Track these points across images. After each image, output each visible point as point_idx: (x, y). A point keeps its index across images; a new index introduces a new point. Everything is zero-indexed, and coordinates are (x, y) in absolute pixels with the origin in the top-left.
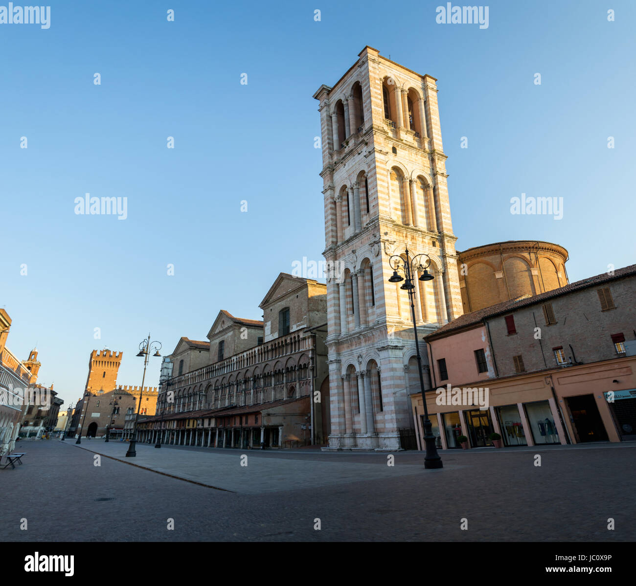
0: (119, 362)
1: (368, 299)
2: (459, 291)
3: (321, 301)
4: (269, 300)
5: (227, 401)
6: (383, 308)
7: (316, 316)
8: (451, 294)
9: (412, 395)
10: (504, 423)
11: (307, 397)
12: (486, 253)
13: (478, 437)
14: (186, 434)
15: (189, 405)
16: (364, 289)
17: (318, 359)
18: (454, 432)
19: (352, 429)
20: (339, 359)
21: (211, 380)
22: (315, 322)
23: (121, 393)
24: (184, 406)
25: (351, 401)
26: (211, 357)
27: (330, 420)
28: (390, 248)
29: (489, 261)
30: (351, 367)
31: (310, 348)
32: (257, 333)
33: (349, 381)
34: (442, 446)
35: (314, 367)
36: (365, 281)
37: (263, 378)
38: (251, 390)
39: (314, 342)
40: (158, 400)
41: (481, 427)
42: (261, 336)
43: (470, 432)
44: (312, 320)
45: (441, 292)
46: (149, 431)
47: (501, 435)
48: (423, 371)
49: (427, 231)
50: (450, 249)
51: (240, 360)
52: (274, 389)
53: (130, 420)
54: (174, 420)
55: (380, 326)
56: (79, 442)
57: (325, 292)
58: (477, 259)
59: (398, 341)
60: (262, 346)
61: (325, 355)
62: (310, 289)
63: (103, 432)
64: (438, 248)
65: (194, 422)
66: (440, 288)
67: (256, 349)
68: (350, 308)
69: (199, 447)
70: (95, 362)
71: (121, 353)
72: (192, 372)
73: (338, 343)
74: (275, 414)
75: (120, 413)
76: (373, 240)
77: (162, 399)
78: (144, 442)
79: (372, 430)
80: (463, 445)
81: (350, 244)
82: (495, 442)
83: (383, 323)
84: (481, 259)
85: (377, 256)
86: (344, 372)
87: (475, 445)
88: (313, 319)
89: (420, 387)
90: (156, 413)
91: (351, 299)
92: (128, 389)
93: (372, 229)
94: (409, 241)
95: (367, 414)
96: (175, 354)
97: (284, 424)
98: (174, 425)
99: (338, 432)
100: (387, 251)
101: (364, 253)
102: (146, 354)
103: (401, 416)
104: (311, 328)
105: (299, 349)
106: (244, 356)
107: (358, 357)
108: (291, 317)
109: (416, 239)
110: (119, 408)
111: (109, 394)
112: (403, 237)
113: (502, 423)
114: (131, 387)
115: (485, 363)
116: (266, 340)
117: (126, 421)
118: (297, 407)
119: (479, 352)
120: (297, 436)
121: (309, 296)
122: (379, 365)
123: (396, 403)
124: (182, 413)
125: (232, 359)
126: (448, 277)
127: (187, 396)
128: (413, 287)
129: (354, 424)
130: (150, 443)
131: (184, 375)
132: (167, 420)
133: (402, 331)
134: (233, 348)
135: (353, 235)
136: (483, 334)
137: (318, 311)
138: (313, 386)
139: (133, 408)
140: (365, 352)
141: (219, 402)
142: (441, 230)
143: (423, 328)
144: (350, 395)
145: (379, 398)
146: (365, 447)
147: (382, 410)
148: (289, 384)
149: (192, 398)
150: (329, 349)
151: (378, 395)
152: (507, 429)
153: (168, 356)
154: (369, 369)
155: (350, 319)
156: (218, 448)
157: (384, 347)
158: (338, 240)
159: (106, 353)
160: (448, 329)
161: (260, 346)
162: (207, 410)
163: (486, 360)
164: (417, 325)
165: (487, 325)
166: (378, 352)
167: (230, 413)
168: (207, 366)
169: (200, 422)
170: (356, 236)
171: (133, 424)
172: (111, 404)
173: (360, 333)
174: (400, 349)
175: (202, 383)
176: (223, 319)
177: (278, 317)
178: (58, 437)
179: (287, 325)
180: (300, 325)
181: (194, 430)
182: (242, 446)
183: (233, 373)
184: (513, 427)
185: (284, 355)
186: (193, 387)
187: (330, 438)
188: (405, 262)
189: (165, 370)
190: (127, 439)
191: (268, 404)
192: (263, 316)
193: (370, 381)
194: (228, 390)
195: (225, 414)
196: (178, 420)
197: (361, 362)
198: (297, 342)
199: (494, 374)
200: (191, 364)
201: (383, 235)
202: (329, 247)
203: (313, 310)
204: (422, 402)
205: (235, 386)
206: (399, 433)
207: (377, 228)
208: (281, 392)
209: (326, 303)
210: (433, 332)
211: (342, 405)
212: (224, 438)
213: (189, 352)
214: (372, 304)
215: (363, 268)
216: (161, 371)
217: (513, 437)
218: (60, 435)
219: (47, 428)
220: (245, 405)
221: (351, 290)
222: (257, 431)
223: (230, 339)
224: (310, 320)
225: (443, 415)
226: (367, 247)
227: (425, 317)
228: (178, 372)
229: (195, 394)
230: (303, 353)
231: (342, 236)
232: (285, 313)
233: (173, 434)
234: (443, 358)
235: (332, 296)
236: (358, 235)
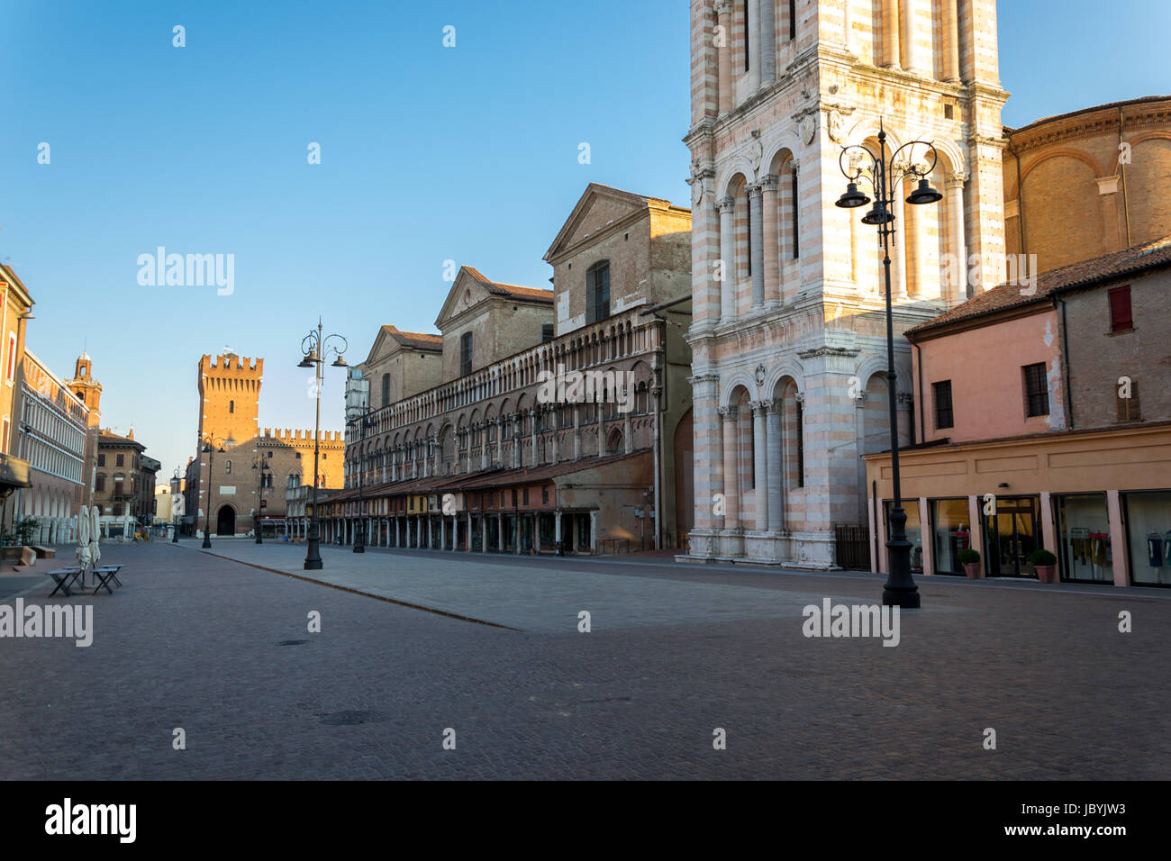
0: (259, 381)
1: (784, 243)
2: (1001, 225)
3: (679, 246)
4: (565, 245)
5: (484, 458)
6: (818, 264)
7: (667, 279)
8: (979, 234)
9: (869, 456)
10: (1069, 531)
11: (648, 452)
12: (1080, 131)
13: (1006, 555)
14: (408, 525)
15: (408, 468)
16: (776, 222)
17: (671, 372)
18: (953, 541)
19: (738, 520)
20: (715, 373)
21: (450, 415)
22: (665, 294)
23: (270, 445)
24: (399, 469)
25: (736, 463)
26: (444, 368)
27: (693, 500)
28: (840, 124)
29: (1086, 149)
30: (740, 391)
31: (654, 350)
32: (542, 316)
33: (735, 421)
34: (922, 569)
35: (661, 389)
36: (778, 202)
37: (555, 411)
38: (531, 436)
39: (662, 336)
40: (346, 457)
41: (1015, 535)
42: (549, 323)
43: (988, 543)
44: (657, 289)
45: (956, 227)
46: (335, 520)
47: (1056, 555)
48: (899, 407)
49: (933, 81)
50: (989, 123)
51: (507, 373)
52: (579, 433)
53: (297, 500)
54: (382, 497)
55: (808, 304)
56: (207, 544)
57: (688, 227)
58: (1056, 147)
59: (847, 338)
60: (553, 343)
61: (686, 364)
62: (654, 219)
63: (246, 524)
64: (958, 121)
65: (422, 500)
66: (956, 219)
67: (540, 350)
68: (742, 264)
69: (436, 551)
70: (210, 381)
71: (260, 361)
72: (408, 399)
73: (715, 340)
74: (581, 485)
75: (274, 484)
76: (803, 104)
77: (355, 456)
78: (328, 543)
79: (778, 524)
80: (969, 568)
81: (748, 116)
82: (1041, 570)
83: (814, 298)
84: (1064, 146)
85: (810, 143)
86: (724, 401)
87: (995, 571)
88: (661, 287)
89: (890, 441)
90: (346, 485)
91: (745, 244)
92: (283, 435)
93: (800, 80)
94: (888, 106)
95: (770, 491)
96: (370, 362)
97: (600, 505)
98: (384, 509)
99: (709, 525)
100: (836, 133)
101: (779, 136)
102: (318, 361)
103: (841, 499)
104: (656, 306)
105: (630, 351)
106: (514, 364)
107: (757, 371)
108: (611, 282)
109: (904, 102)
110: (270, 475)
111: (246, 447)
112: (874, 96)
113: (1065, 532)
114: (288, 432)
115: (1044, 395)
116: (560, 331)
117: (289, 502)
118: (626, 472)
119: (1034, 371)
120: (627, 530)
121: (653, 236)
122: (800, 390)
123: (833, 472)
124: (396, 483)
125: (491, 370)
126: (978, 191)
127: (402, 448)
128: (891, 218)
129: (742, 511)
130: (341, 543)
131: (394, 404)
132: (370, 498)
133: (857, 316)
134: (491, 348)
135: (753, 95)
136: (1048, 329)
137: (671, 270)
138: (659, 428)
139: (298, 476)
140: (772, 360)
141: (469, 460)
142: (968, 76)
143: (905, 312)
144: (737, 450)
145: (796, 459)
146: (762, 558)
147: (801, 484)
148: (610, 424)
149: (414, 452)
150: (695, 352)
151: (796, 452)
152: (1072, 543)
153: (357, 366)
154: (779, 398)
155: (743, 287)
156: (472, 553)
157: (814, 351)
158: (721, 108)
159: (229, 362)
160: (964, 314)
161: (546, 343)
162: (445, 477)
163: (1049, 389)
164: (893, 304)
165: (1060, 308)
166: (801, 361)
167: (493, 482)
168: (439, 387)
169: (434, 500)
170: (761, 97)
171: (303, 506)
172: (255, 467)
173: (763, 319)
174: (849, 356)
175: (433, 421)
176: (467, 286)
177: (585, 280)
178: (164, 536)
179: (604, 299)
180: (631, 300)
181: (424, 518)
182: (519, 549)
183: (493, 401)
184: (1089, 541)
185: (599, 363)
186: (413, 429)
187: (692, 536)
188: (876, 161)
189: (354, 395)
190: (295, 537)
191: (566, 465)
192: (552, 280)
193: (780, 424)
194: (484, 435)
195: (482, 483)
196: (391, 498)
197: (762, 381)
198: (625, 335)
199: (1063, 422)
200: (407, 383)
201: (828, 93)
202: (698, 125)
203: (661, 267)
204: (889, 473)
205: (499, 428)
206: (834, 534)
207: (812, 75)
208: (593, 439)
209: (690, 251)
210: (930, 321)
211: (718, 470)
212: (484, 533)
213: (400, 357)
214: (792, 254)
215: (776, 173)
216: (346, 397)
217: (1084, 564)
218: (167, 531)
219: (140, 519)
220: (521, 467)
221: (746, 223)
222: (548, 518)
223: (483, 330)
224: (653, 290)
225: (932, 503)
226: (787, 121)
227: (913, 285)
228: (380, 400)
229: (419, 445)
230: (638, 359)
231: (731, 98)
232: (599, 272)
233: (384, 528)
234: (947, 379)
235: (704, 235)
236: (766, 94)
